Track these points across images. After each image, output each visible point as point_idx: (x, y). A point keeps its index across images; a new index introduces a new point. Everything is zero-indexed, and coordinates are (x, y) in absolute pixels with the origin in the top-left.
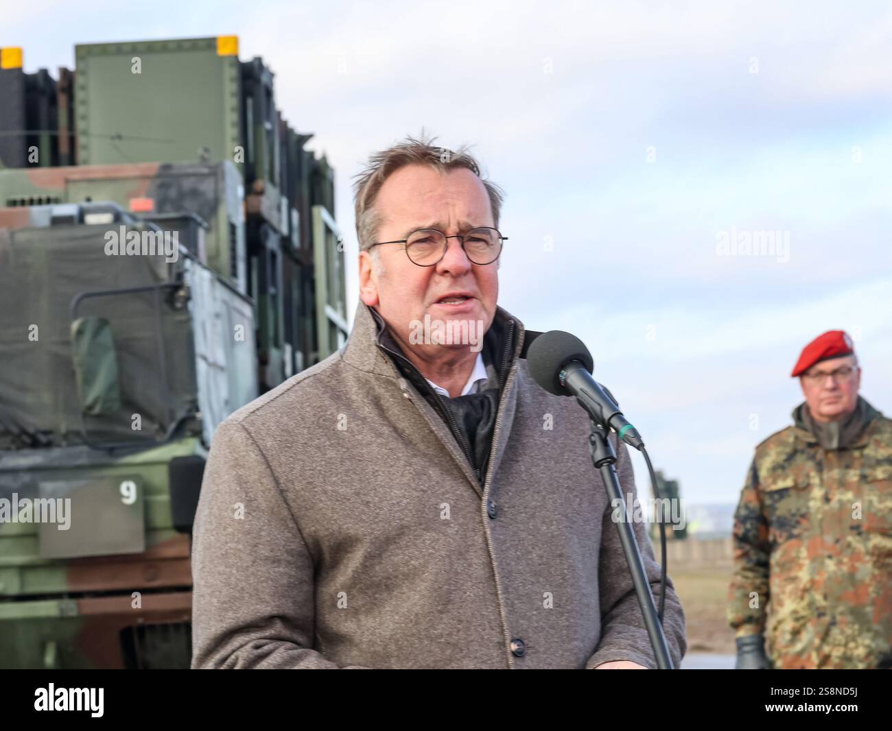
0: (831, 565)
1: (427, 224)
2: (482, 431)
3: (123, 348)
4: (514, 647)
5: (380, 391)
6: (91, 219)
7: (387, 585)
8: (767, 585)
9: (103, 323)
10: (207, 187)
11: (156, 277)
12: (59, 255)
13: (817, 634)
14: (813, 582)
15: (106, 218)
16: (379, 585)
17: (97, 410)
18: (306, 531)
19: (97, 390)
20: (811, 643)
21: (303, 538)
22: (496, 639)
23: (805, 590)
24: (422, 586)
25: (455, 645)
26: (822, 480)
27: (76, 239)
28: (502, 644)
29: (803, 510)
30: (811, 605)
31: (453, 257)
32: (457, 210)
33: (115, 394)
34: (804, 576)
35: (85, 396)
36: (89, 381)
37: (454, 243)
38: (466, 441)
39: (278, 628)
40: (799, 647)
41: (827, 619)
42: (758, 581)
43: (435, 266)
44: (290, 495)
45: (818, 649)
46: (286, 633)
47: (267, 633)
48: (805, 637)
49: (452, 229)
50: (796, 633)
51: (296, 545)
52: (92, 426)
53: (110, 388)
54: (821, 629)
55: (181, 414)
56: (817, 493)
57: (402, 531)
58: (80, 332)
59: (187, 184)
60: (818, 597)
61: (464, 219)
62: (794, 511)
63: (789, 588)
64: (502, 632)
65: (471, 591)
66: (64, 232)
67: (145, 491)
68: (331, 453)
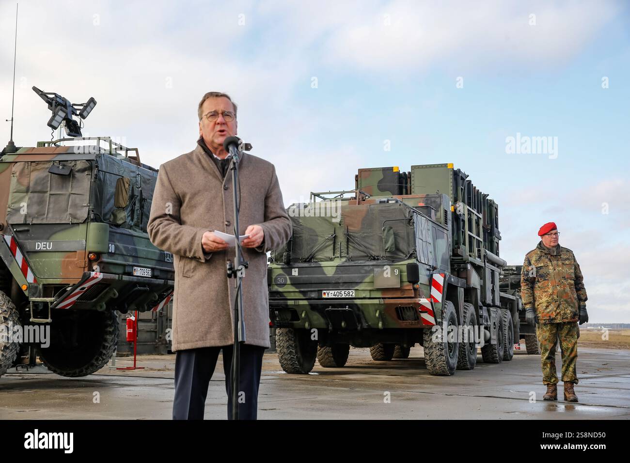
0: (558, 288)
1: (213, 110)
2: (226, 167)
3: (396, 235)
4: (226, 223)
5: (200, 157)
6: (390, 202)
7: (195, 206)
8: (534, 293)
9: (391, 228)
10: (438, 200)
11: (405, 217)
12: (382, 211)
13: (555, 307)
14: (553, 292)
15: (393, 202)
16: (193, 206)
17: (388, 250)
18: (176, 192)
19: (388, 245)
20: (553, 309)
21: (175, 194)
22: (222, 221)
23: (551, 295)
24: (203, 206)
25: (210, 222)
26: (552, 264)
27: (386, 207)
28: (223, 222)
29: (548, 273)
30: (552, 299)
31: (220, 119)
32: (221, 107)
33: (394, 246)
34: (550, 291)
35: (385, 246)
36: (386, 242)
37: (220, 115)
38: (221, 170)
39: (168, 217)
40: (548, 310)
41: (558, 303)
42: (532, 292)
43: (216, 122)
44: (172, 182)
45: (555, 311)
46: (171, 219)
47: (165, 218)
48: (550, 308)
49: (220, 112)
50: (547, 307)
51: (174, 196)
52: (388, 255)
53: (392, 245)
54: (557, 306)
55: (411, 252)
56: (551, 267)
57: (199, 191)
58: (384, 230)
59: (433, 199)
60: (555, 297)
61: (223, 109)
62: (545, 273)
63: (544, 294)
64: (224, 219)
65: (216, 208)
66: (383, 205)
67: (401, 272)
68: (184, 171)
